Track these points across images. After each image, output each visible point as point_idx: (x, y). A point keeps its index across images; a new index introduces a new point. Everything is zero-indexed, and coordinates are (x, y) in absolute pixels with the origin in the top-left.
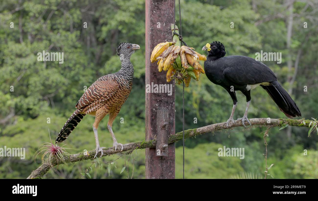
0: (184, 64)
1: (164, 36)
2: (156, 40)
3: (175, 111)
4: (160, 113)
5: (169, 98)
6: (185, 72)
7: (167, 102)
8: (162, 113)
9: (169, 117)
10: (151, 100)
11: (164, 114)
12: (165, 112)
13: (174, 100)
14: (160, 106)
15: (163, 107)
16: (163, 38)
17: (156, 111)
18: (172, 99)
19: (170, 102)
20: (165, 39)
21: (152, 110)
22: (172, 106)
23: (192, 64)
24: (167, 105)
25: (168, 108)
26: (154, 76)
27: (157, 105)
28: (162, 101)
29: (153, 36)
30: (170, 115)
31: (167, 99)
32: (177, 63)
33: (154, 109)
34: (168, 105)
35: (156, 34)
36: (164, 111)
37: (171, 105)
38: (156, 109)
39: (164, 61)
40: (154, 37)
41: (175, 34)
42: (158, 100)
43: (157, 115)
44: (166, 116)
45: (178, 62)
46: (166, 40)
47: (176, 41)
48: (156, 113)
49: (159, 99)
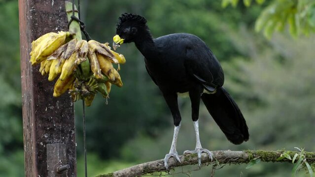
0: (97, 72)
1: (52, 21)
2: (40, 29)
3: (75, 144)
4: (53, 150)
5: (65, 125)
6: (95, 83)
7: (62, 131)
8: (56, 150)
9: (67, 155)
10: (36, 129)
11: (60, 151)
12: (60, 147)
13: (73, 127)
14: (51, 137)
15: (56, 140)
16: (51, 25)
17: (44, 146)
18: (70, 125)
19: (68, 132)
20: (55, 27)
21: (38, 146)
22: (70, 137)
23: (107, 71)
24: (62, 136)
25: (63, 140)
26: (40, 89)
27: (46, 137)
28: (54, 130)
29: (35, 22)
30: (68, 152)
31: (62, 126)
32: (83, 69)
33: (42, 144)
34: (64, 135)
35: (40, 18)
36: (58, 146)
37: (68, 135)
38: (45, 143)
39: (61, 64)
40: (36, 24)
41: (73, 19)
42: (48, 129)
43: (48, 153)
44: (63, 153)
45: (84, 67)
46: (56, 29)
47: (76, 30)
48: (45, 149)
49: (49, 127)
